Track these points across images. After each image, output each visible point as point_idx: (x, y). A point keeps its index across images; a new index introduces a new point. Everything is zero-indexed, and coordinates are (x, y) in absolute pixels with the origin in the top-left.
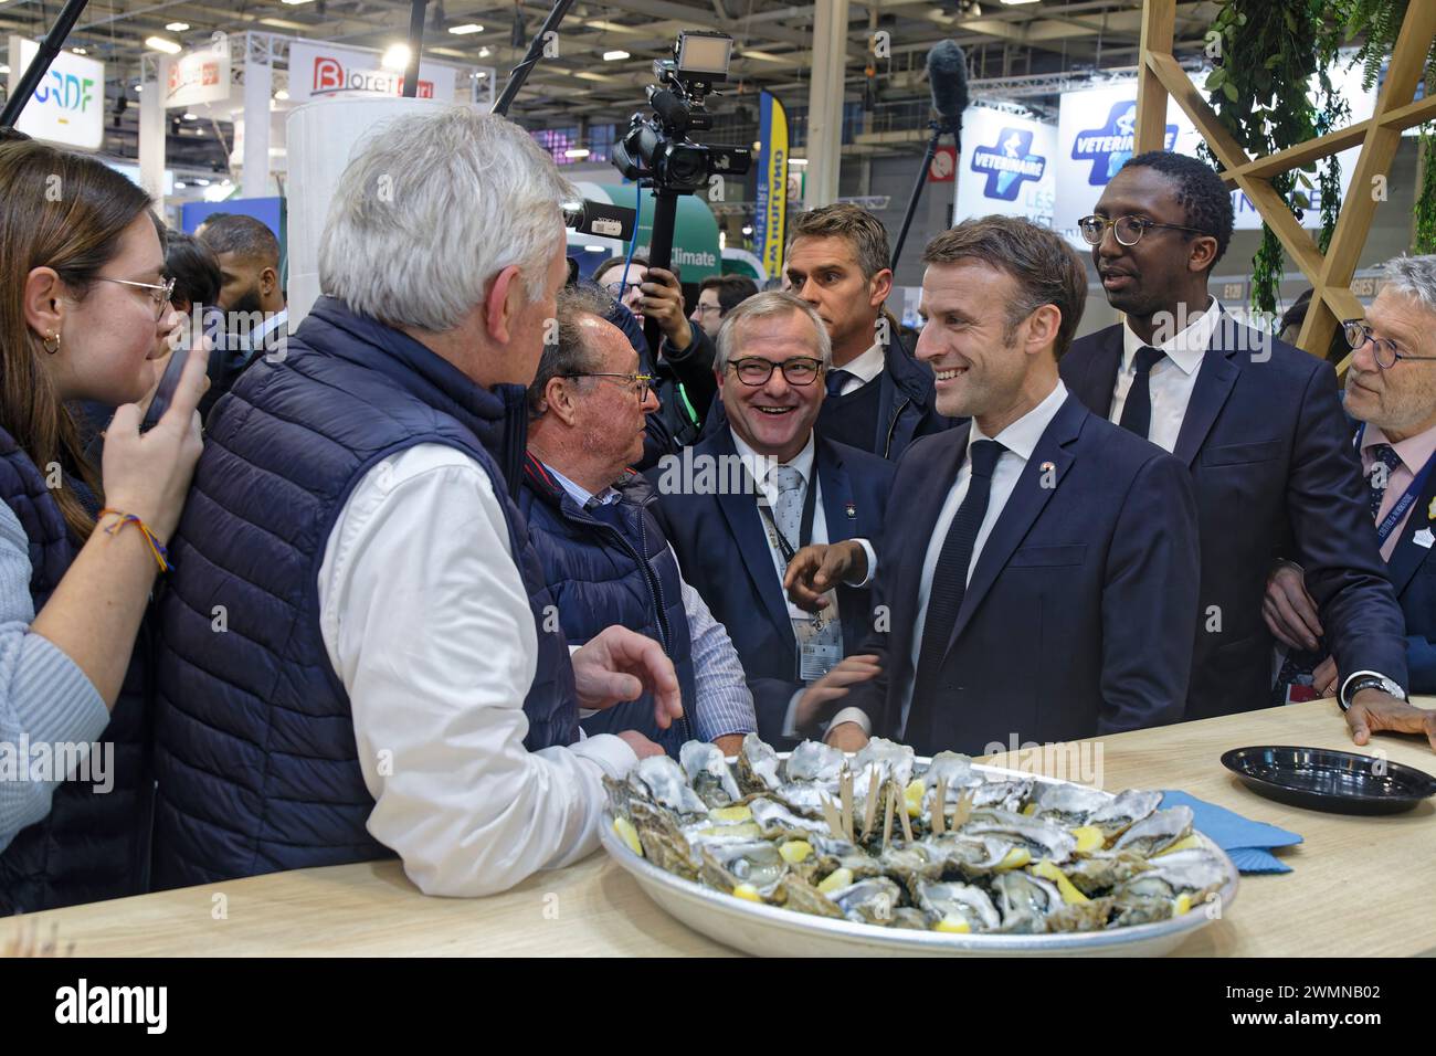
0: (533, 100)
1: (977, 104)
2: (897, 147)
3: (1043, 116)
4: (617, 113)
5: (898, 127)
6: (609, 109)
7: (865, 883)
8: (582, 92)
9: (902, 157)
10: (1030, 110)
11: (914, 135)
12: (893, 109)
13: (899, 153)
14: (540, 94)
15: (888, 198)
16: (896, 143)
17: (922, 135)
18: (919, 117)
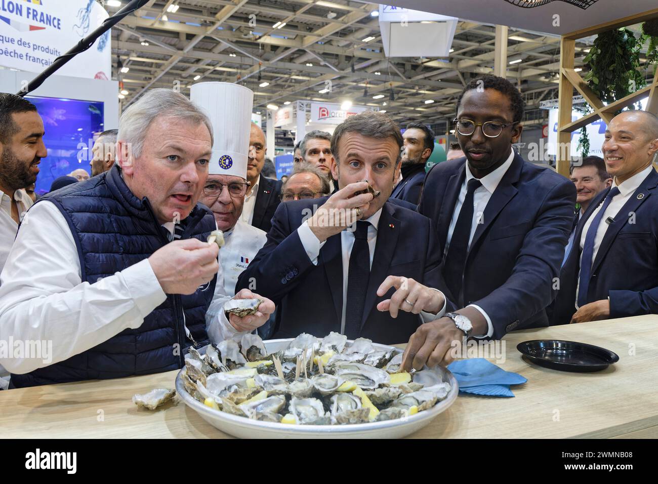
0: (402, 119)
1: (555, 108)
2: (530, 126)
3: (581, 111)
4: (431, 121)
5: (531, 119)
6: (428, 120)
7: (273, 397)
8: (419, 115)
9: (533, 129)
10: (575, 109)
11: (536, 122)
12: (528, 113)
13: (531, 128)
14: (404, 116)
15: (525, 144)
16: (530, 125)
17: (539, 121)
18: (538, 115)
